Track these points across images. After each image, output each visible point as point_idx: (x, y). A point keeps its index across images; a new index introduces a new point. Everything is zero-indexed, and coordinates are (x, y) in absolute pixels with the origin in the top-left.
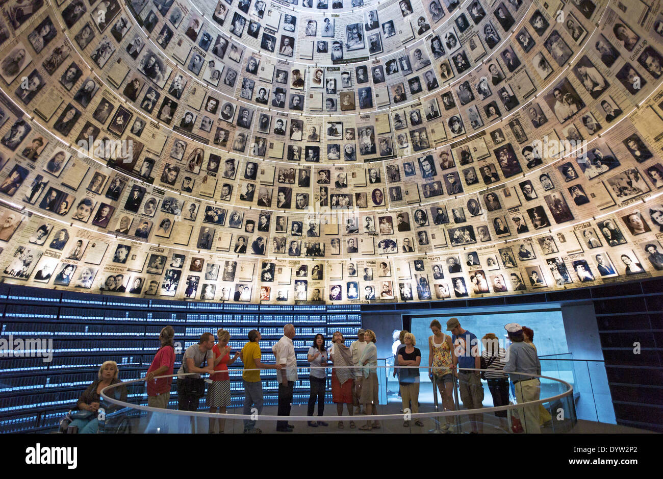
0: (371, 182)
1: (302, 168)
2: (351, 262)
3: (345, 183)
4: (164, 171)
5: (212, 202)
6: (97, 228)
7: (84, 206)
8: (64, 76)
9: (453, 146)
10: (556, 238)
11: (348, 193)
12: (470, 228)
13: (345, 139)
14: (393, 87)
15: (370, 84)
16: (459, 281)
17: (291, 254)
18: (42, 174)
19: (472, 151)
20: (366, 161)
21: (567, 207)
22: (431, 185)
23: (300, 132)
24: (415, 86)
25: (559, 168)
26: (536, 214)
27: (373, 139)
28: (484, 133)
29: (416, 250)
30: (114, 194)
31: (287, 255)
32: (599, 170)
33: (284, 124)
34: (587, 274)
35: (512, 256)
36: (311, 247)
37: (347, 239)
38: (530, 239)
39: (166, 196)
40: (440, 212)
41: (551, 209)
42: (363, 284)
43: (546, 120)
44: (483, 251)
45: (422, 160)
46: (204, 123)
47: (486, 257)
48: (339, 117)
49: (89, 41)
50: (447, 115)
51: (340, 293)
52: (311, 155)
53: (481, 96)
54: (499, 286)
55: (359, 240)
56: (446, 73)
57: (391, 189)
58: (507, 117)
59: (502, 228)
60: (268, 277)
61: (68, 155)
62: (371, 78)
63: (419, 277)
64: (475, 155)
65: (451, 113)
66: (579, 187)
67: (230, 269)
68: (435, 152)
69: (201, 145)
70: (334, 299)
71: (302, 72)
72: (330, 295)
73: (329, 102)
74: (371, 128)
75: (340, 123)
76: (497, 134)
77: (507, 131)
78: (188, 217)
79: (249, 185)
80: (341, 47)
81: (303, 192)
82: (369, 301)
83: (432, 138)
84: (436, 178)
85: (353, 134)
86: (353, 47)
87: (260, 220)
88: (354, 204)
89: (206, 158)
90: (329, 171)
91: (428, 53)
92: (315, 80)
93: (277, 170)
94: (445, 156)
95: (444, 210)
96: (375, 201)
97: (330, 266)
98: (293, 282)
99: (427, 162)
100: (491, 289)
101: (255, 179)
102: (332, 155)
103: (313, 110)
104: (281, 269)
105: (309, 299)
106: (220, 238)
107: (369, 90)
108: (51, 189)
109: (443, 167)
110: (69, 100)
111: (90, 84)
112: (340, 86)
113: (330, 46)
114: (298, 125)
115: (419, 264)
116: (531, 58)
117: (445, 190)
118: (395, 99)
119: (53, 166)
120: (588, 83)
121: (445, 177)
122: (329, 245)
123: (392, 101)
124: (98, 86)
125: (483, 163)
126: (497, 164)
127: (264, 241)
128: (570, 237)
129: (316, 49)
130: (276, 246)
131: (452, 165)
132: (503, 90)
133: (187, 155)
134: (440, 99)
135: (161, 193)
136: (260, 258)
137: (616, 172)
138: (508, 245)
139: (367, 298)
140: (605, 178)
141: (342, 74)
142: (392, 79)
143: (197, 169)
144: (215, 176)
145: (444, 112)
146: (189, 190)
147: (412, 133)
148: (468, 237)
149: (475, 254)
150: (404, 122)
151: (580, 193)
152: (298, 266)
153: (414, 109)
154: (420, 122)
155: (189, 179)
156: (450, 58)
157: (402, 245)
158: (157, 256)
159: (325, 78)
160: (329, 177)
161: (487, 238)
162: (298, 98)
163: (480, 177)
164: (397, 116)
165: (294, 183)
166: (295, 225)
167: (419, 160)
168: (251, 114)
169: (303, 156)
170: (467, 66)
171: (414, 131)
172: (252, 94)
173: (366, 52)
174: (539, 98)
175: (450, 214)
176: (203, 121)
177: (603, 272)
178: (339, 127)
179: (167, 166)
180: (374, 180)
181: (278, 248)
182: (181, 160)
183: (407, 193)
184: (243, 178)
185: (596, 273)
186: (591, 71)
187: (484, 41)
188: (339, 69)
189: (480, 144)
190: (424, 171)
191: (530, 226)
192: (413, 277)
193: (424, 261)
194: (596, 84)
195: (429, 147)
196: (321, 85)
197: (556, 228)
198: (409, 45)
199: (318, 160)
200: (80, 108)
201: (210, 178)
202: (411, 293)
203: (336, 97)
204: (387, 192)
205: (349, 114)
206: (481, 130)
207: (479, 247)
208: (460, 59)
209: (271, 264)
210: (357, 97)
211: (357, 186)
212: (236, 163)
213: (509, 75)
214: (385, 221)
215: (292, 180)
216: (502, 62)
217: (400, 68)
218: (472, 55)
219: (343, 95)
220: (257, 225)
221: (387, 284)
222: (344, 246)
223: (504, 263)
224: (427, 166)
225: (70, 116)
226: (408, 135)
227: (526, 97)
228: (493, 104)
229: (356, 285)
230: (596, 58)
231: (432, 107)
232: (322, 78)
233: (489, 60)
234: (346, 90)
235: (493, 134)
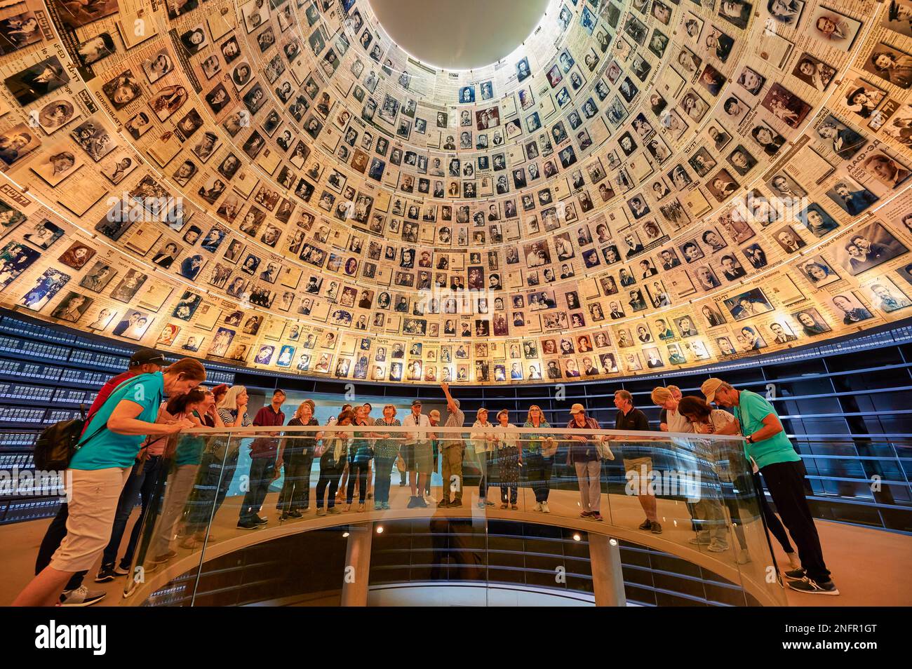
0: (351, 249)
1: (288, 199)
2: (298, 323)
3: (325, 238)
4: (118, 78)
5: (157, 174)
9: (436, 250)
10: (490, 347)
11: (323, 249)
12: (424, 323)
13: (342, 195)
14: (405, 175)
15: (386, 159)
16: (397, 366)
17: (230, 292)
19: (450, 261)
20: (354, 227)
21: (507, 325)
22: (405, 275)
23: (303, 159)
24: (424, 186)
25: (513, 297)
26: (481, 325)
27: (368, 211)
28: (465, 251)
29: (369, 329)
31: (224, 292)
32: (541, 307)
33: (292, 139)
34: (501, 376)
35: (450, 353)
36: (258, 292)
37: (303, 297)
38: (469, 343)
39: (95, 117)
40: (404, 301)
41: (494, 324)
42: (301, 350)
43: (518, 261)
44: (428, 344)
45: (405, 250)
46: (210, 62)
47: (428, 350)
48: (345, 171)
50: (441, 223)
51: (270, 356)
52: (303, 191)
53: (475, 223)
54: (431, 376)
55: (316, 302)
56: (454, 191)
57: (367, 264)
58: (490, 247)
59: (450, 329)
60: (184, 312)
62: (389, 155)
63: (361, 356)
64: (451, 264)
65: (445, 223)
66: (522, 314)
67: (132, 282)
68: (419, 248)
69: (188, 86)
70: (259, 361)
71: (332, 101)
72: (257, 357)
73: (343, 150)
74: (372, 200)
75: (344, 177)
76: (476, 256)
77: (485, 257)
78: (109, 174)
79: (219, 183)
80: (375, 107)
81: (276, 226)
82: (300, 371)
83: (422, 236)
84: (411, 271)
85: (352, 194)
86: (383, 116)
87: (209, 234)
88: (325, 265)
89: (185, 110)
90: (313, 218)
91: (445, 167)
92: (339, 118)
93: (260, 185)
94: (426, 255)
95: (408, 300)
96: (347, 269)
97: (272, 322)
98: (216, 329)
99: (409, 254)
100: (423, 378)
101: (229, 178)
102: (323, 203)
103: (325, 147)
104: (208, 307)
105: (228, 356)
106: (140, 231)
107: (382, 165)
109: (421, 264)
112: (359, 142)
113: (366, 99)
114: (303, 150)
115: (365, 344)
116: (526, 215)
117: (415, 284)
118: (403, 186)
120: (561, 250)
121: (420, 273)
122: (280, 297)
123: (399, 187)
125: (455, 274)
126: (466, 279)
127: (201, 263)
128: (500, 348)
129: (352, 90)
130: (215, 275)
131: (428, 265)
132: (495, 227)
133: (163, 84)
134: (440, 208)
135: (91, 107)
136: (186, 283)
137: (552, 311)
138: (450, 343)
139: (298, 368)
140: (542, 313)
141: (366, 133)
142: (406, 168)
143: (164, 113)
144: (183, 141)
145: (440, 220)
146: (135, 134)
147: (405, 223)
148: (419, 329)
149: (420, 345)
150: (402, 210)
151: (520, 318)
152: (232, 310)
153: (416, 204)
154: (416, 217)
155: (145, 118)
156: (462, 182)
157: (357, 321)
159: (350, 125)
160: (311, 223)
161: (435, 334)
162: (316, 123)
163: (449, 283)
164: (398, 201)
165: (271, 211)
166: (251, 260)
167: (402, 250)
168: (263, 100)
169: (294, 187)
170: (474, 195)
171: (408, 223)
172: (276, 79)
173: (394, 130)
174: (520, 246)
175: (412, 305)
176: (210, 58)
177: (513, 377)
178: (342, 180)
179: (127, 74)
180: (354, 249)
181: (216, 279)
182: (152, 84)
183: (380, 274)
184: (216, 169)
185: (509, 376)
186: (566, 243)
187: (495, 186)
188: (364, 126)
189: (459, 257)
190: (403, 261)
191: (474, 333)
192: (356, 354)
193: (372, 341)
194: (565, 252)
195: (415, 242)
196: (343, 128)
197: (492, 338)
198: (432, 151)
199: (307, 200)
201: (174, 139)
202: (347, 370)
203: (352, 150)
204: (363, 265)
205: (356, 174)
206: (464, 248)
207: (425, 340)
208: (470, 187)
209: (198, 296)
210: (370, 164)
211: (335, 246)
212: (217, 144)
213: (504, 218)
214: (349, 292)
215: (270, 206)
216: (502, 207)
217: (417, 163)
218: (480, 190)
219: (358, 153)
220: (202, 238)
221: (326, 356)
222: (298, 304)
223: (442, 357)
224: (407, 258)
226: (402, 223)
227: (510, 239)
228: (482, 233)
229: (292, 351)
230: (575, 237)
231: (431, 211)
232: (346, 122)
233: (493, 201)
234: (363, 150)
235: (472, 255)
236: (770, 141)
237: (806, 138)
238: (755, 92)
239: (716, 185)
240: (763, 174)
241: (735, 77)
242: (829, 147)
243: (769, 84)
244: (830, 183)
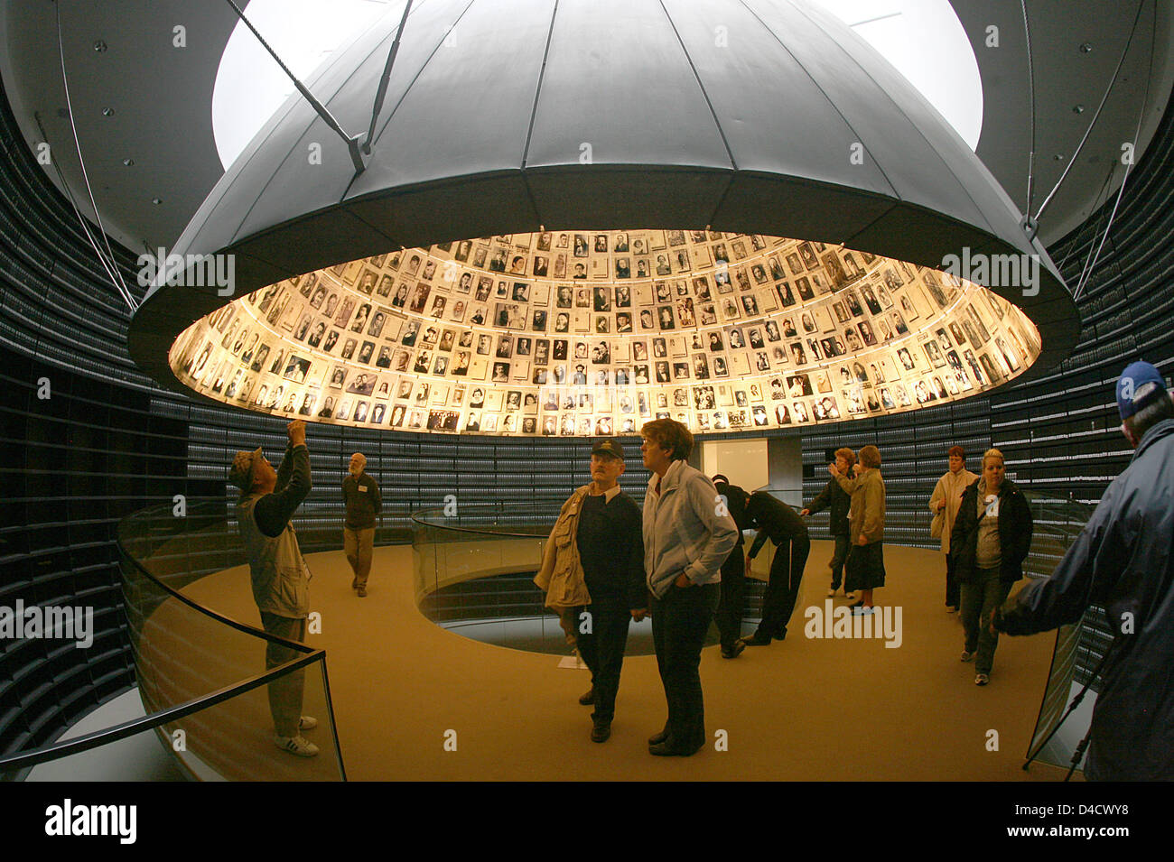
6: (872, 347)
7: (850, 336)
8: (757, 279)
18: (808, 337)
30: (857, 311)
49: (744, 249)
61: (808, 313)
108: (822, 342)
110: (774, 285)
111: (772, 262)
119: (808, 328)
124: (775, 257)
158: (928, 344)
200: (783, 281)
225: (784, 291)
236: (400, 298)
237: (406, 317)
238: (425, 277)
239: (369, 277)
240: (381, 305)
241: (432, 258)
242: (405, 332)
243: (429, 283)
244: (388, 344)
